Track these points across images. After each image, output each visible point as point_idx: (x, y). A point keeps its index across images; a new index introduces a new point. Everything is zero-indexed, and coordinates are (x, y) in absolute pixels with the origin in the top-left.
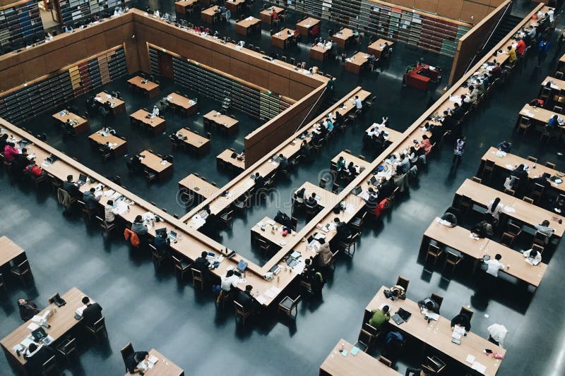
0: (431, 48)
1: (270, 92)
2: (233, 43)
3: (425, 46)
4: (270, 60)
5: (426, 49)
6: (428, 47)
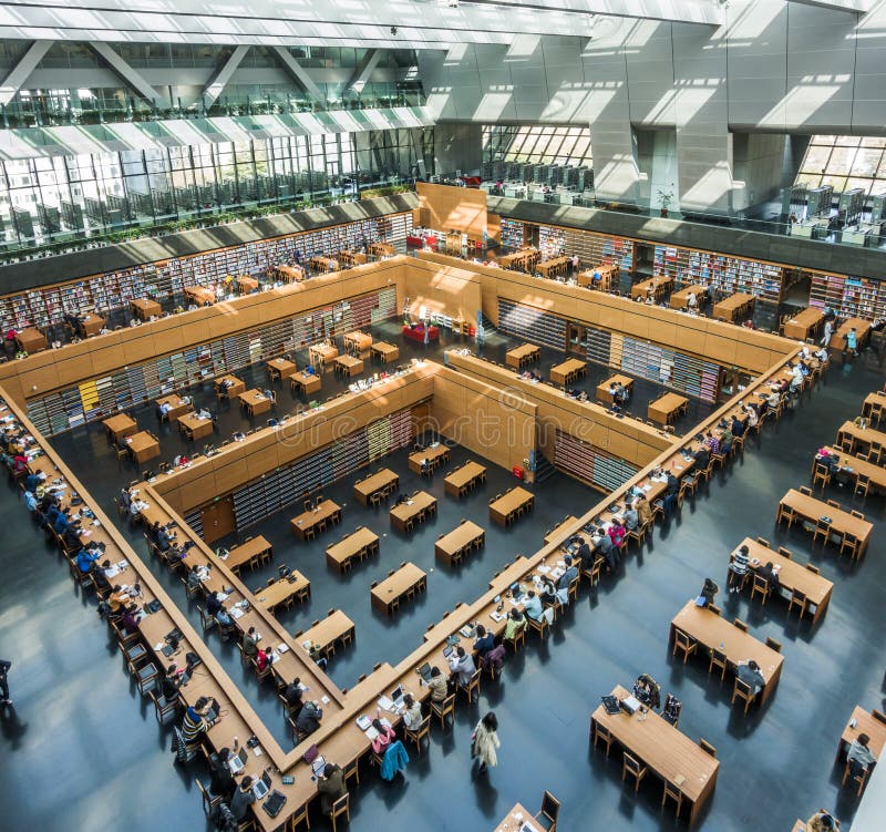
5: (361, 326)
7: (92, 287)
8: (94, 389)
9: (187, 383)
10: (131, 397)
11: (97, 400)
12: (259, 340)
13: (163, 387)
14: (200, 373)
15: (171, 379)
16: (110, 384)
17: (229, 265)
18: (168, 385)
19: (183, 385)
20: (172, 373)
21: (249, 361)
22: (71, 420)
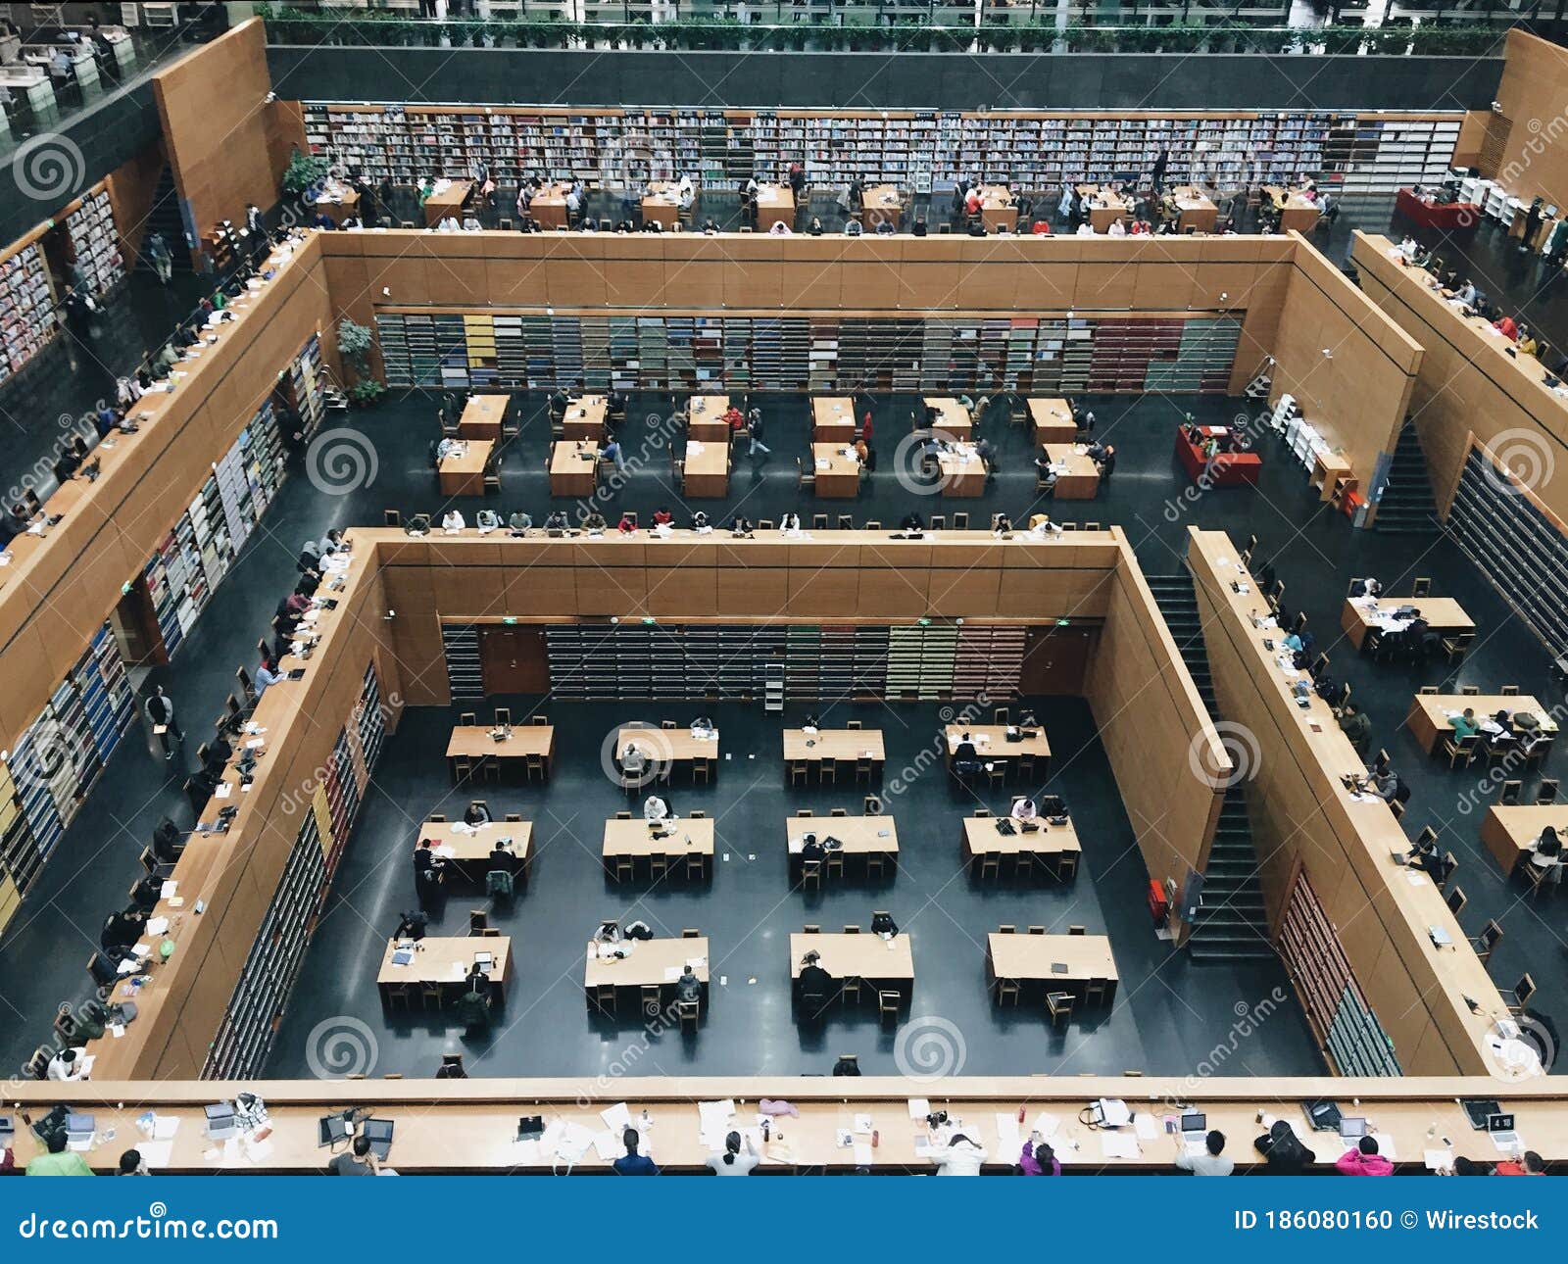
0: (1120, 386)
1: (925, 622)
2: (766, 527)
3: (1105, 385)
4: (920, 537)
5: (1109, 391)
6: (1113, 385)
7: (600, 133)
8: (489, 331)
9: (664, 383)
10: (552, 372)
11: (492, 353)
12: (834, 345)
13: (616, 375)
14: (693, 373)
15: (634, 365)
16: (517, 332)
17: (887, 157)
18: (627, 375)
19: (655, 386)
20: (637, 352)
21: (805, 384)
22: (446, 373)
